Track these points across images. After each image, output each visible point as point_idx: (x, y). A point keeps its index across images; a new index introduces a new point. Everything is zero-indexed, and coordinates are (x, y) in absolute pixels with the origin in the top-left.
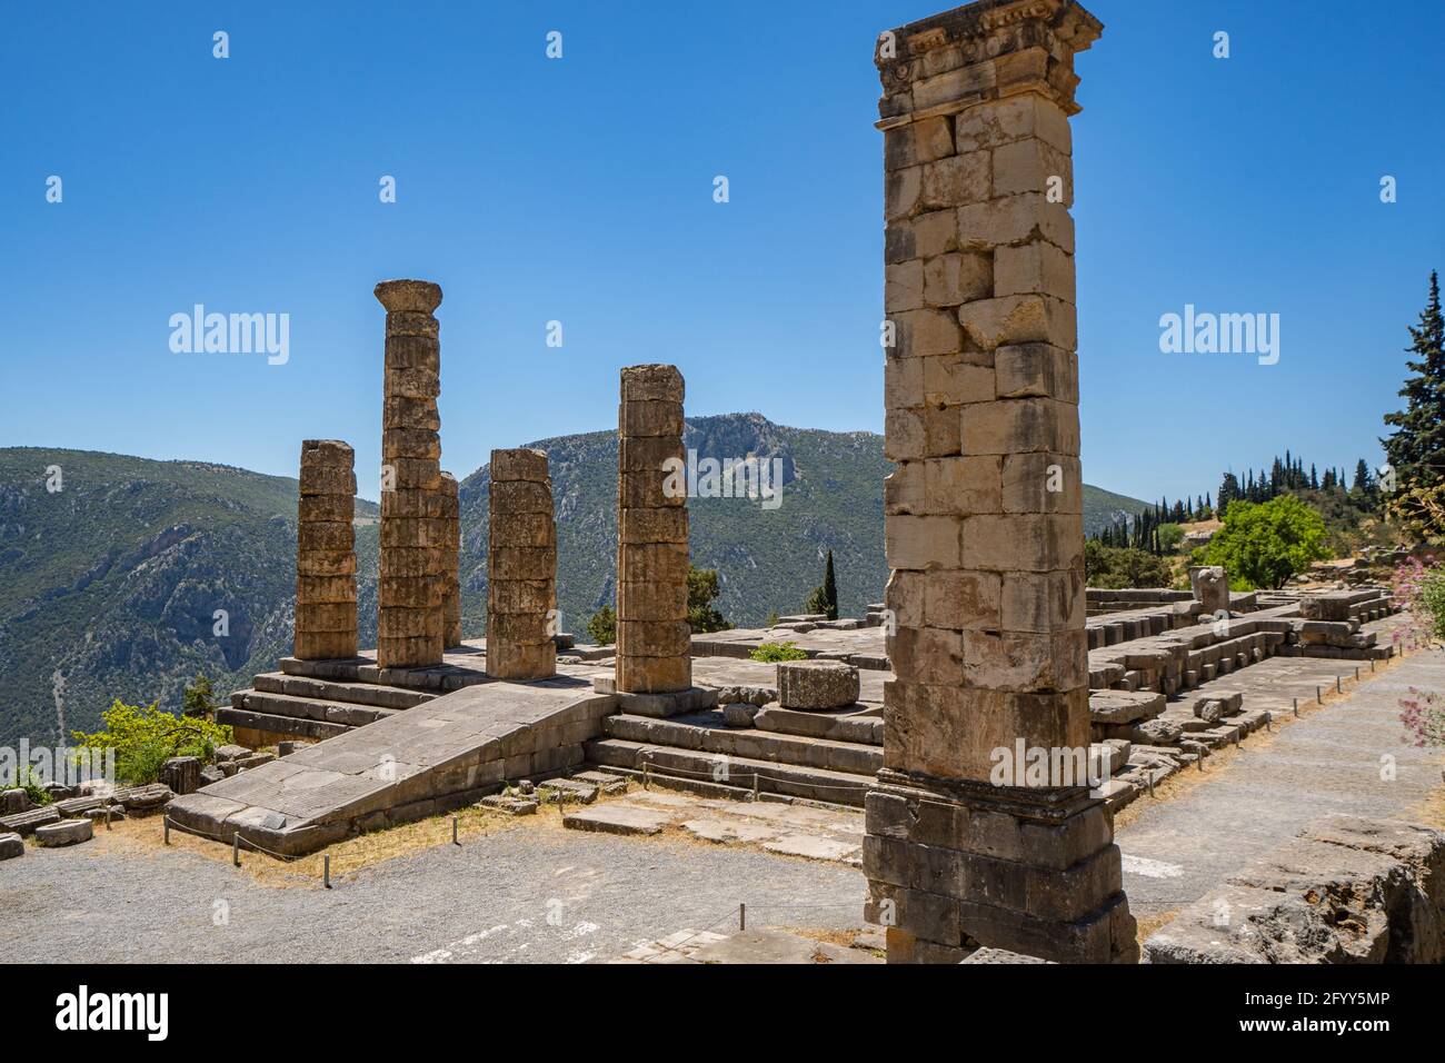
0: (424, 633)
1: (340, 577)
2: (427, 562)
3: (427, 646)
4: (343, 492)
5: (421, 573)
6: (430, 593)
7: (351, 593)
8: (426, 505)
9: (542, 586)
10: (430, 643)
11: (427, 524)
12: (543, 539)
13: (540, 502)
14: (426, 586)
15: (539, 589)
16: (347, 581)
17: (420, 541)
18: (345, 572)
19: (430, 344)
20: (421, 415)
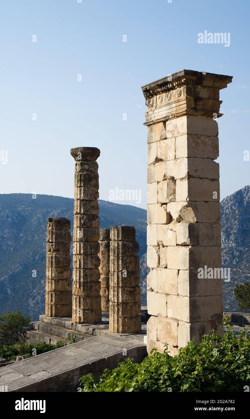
0: (91, 308)
1: (62, 280)
2: (92, 275)
3: (92, 314)
4: (64, 241)
5: (89, 281)
6: (93, 290)
7: (68, 287)
8: (91, 249)
9: (132, 290)
10: (93, 313)
11: (92, 258)
12: (132, 268)
13: (130, 250)
14: (91, 286)
15: (131, 292)
16: (66, 281)
17: (88, 266)
18: (65, 277)
19: (93, 175)
20: (88, 208)
